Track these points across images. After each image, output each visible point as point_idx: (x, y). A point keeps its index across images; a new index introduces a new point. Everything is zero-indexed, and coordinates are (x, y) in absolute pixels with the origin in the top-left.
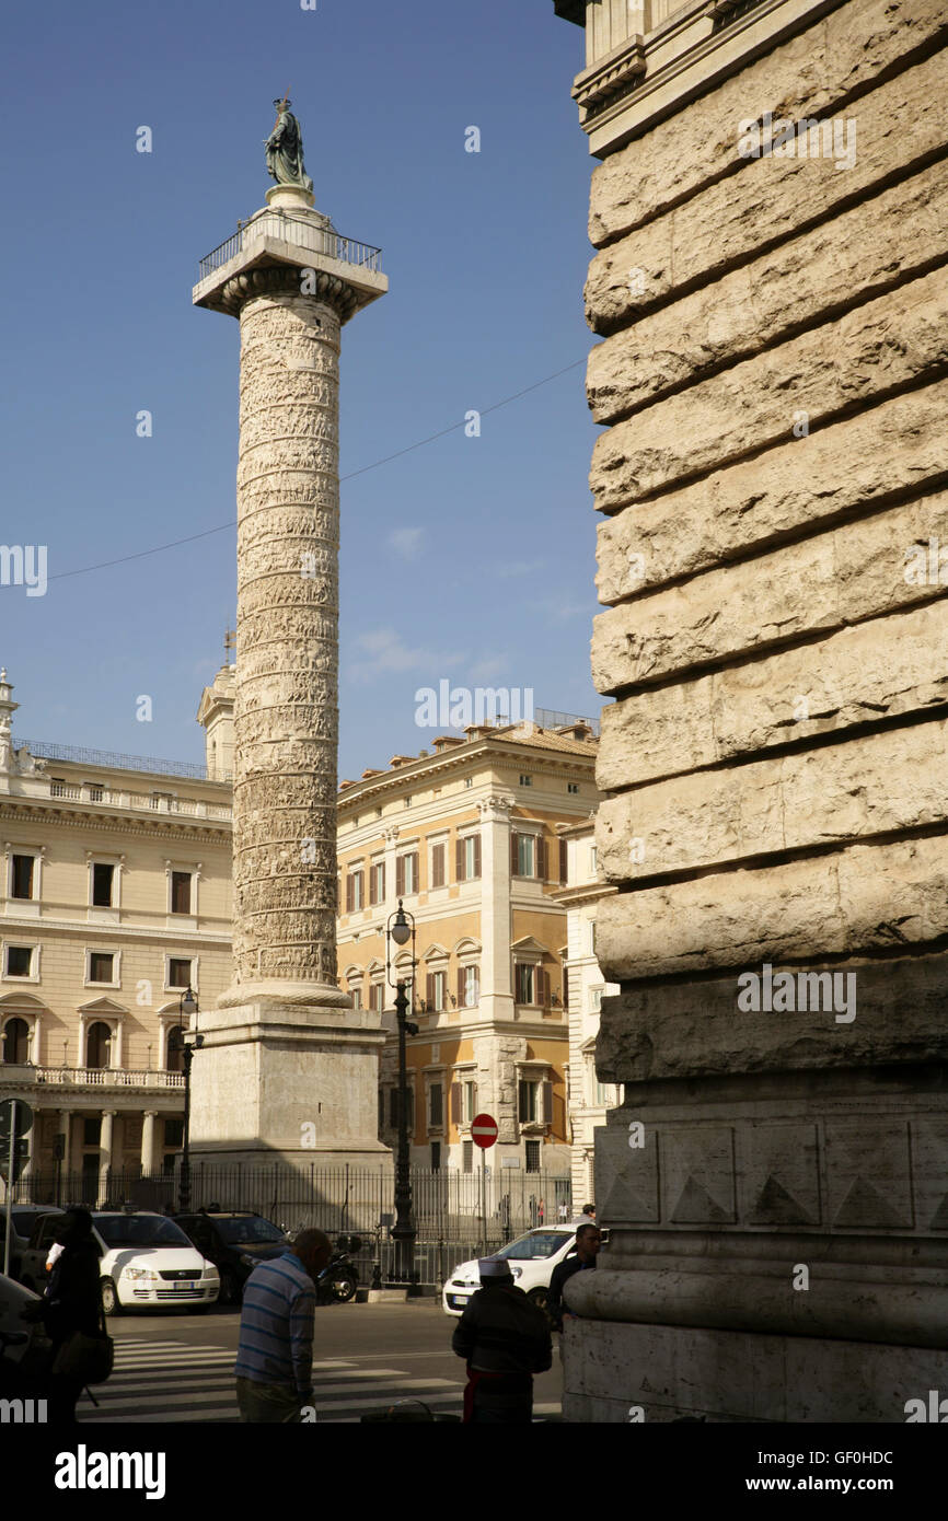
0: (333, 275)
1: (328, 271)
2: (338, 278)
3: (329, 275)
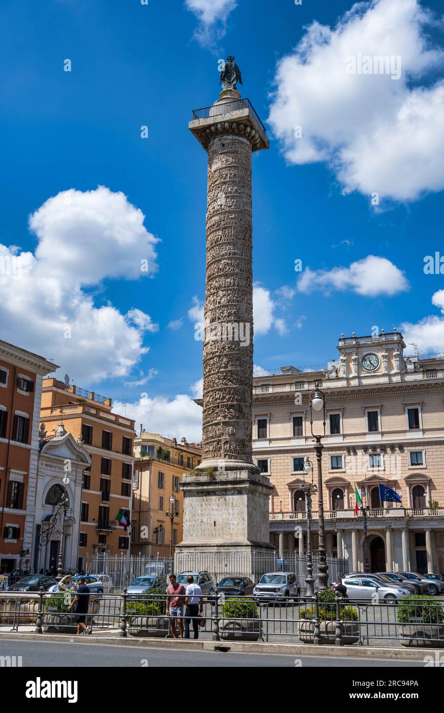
0: (222, 122)
1: (218, 121)
2: (225, 122)
3: (220, 123)
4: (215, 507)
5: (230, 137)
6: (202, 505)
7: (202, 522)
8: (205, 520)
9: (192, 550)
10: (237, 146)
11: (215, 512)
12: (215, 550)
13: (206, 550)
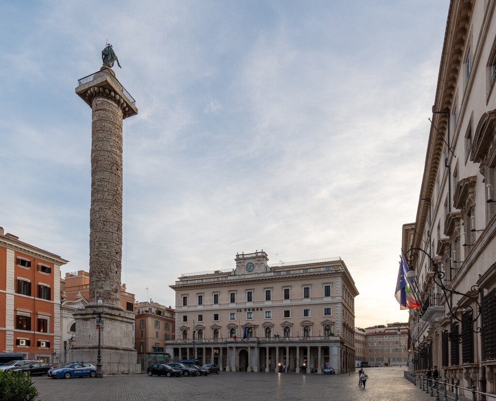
4: (89, 328)
5: (101, 99)
6: (83, 327)
7: (84, 335)
8: (85, 335)
9: (78, 350)
10: (105, 105)
11: (90, 330)
12: (87, 350)
13: (84, 350)
